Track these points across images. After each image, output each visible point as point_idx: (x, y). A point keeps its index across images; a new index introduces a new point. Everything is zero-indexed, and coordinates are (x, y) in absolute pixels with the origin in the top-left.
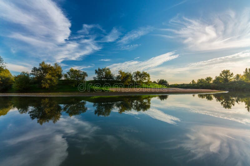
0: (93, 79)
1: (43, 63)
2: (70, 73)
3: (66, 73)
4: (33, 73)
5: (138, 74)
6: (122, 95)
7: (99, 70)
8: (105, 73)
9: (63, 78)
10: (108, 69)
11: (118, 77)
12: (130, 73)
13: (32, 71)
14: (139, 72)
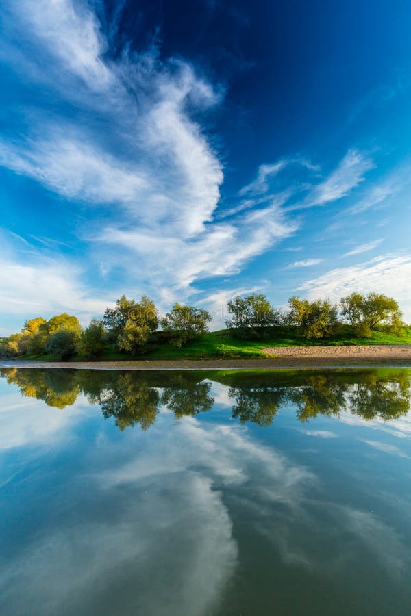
0: (225, 327)
1: (123, 298)
2: (173, 316)
3: (165, 317)
4: (107, 320)
5: (355, 302)
6: (304, 368)
7: (238, 301)
8: (253, 307)
9: (160, 329)
10: (261, 298)
11: (290, 317)
12: (325, 303)
13: (105, 317)
14: (358, 296)
